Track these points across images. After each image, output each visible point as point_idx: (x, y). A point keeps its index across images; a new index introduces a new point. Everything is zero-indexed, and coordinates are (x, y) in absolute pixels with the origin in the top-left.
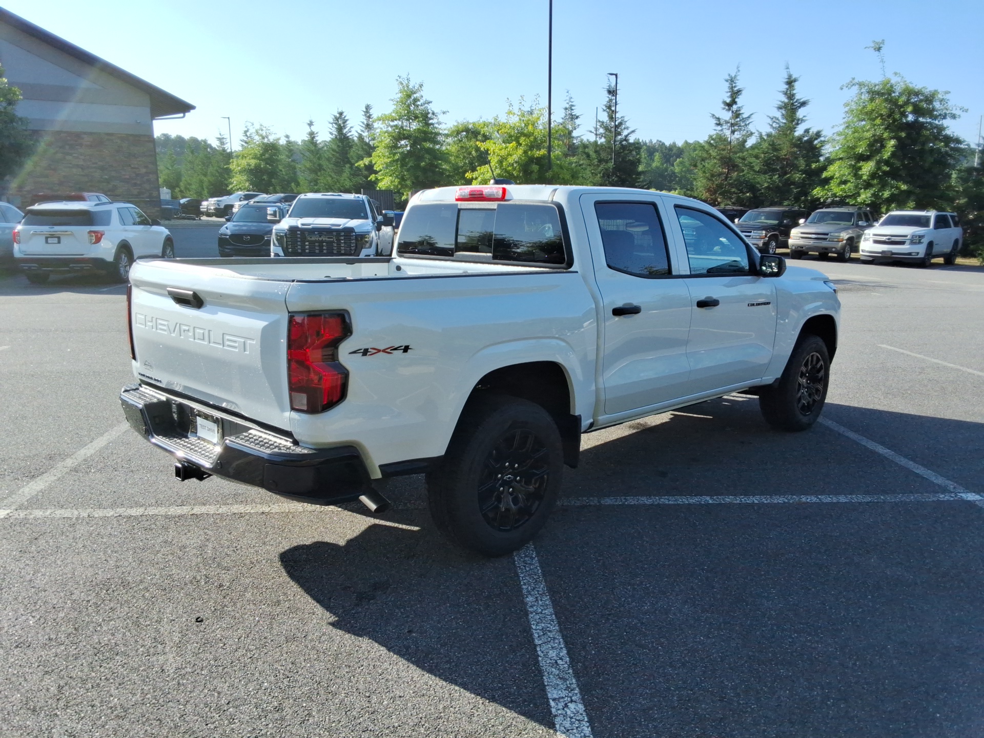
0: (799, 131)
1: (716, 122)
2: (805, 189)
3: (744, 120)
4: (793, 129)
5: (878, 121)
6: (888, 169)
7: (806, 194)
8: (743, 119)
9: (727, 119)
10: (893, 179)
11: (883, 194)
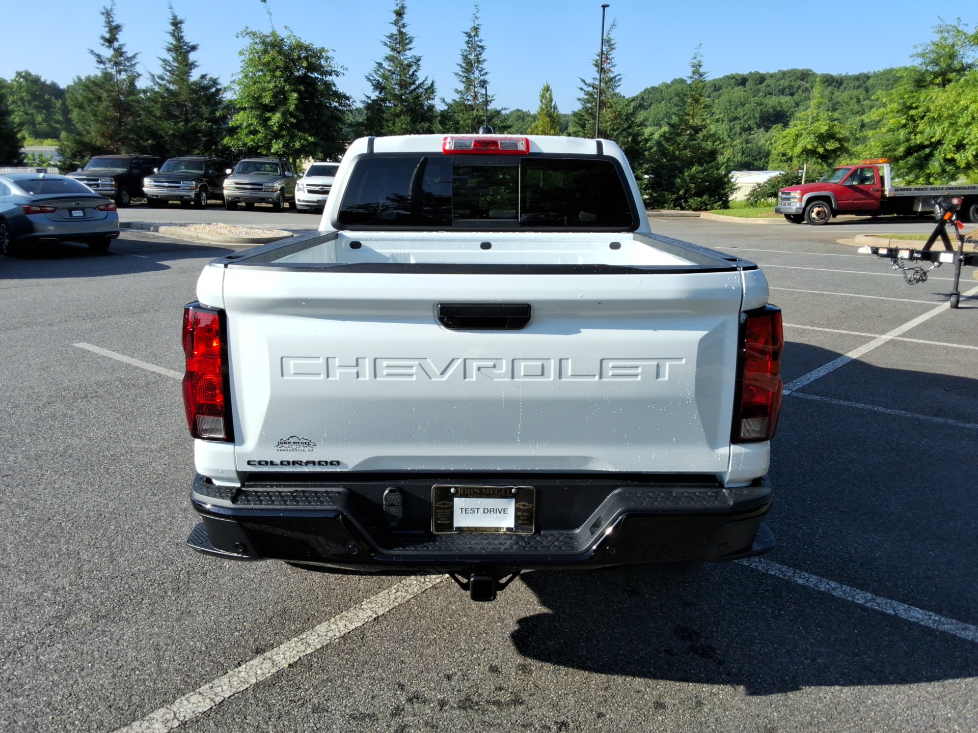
0: (195, 76)
1: (96, 59)
2: (213, 138)
3: (129, 59)
4: (187, 73)
5: (278, 73)
6: (295, 121)
7: (216, 144)
8: (128, 58)
9: (109, 57)
10: (299, 131)
11: (294, 145)
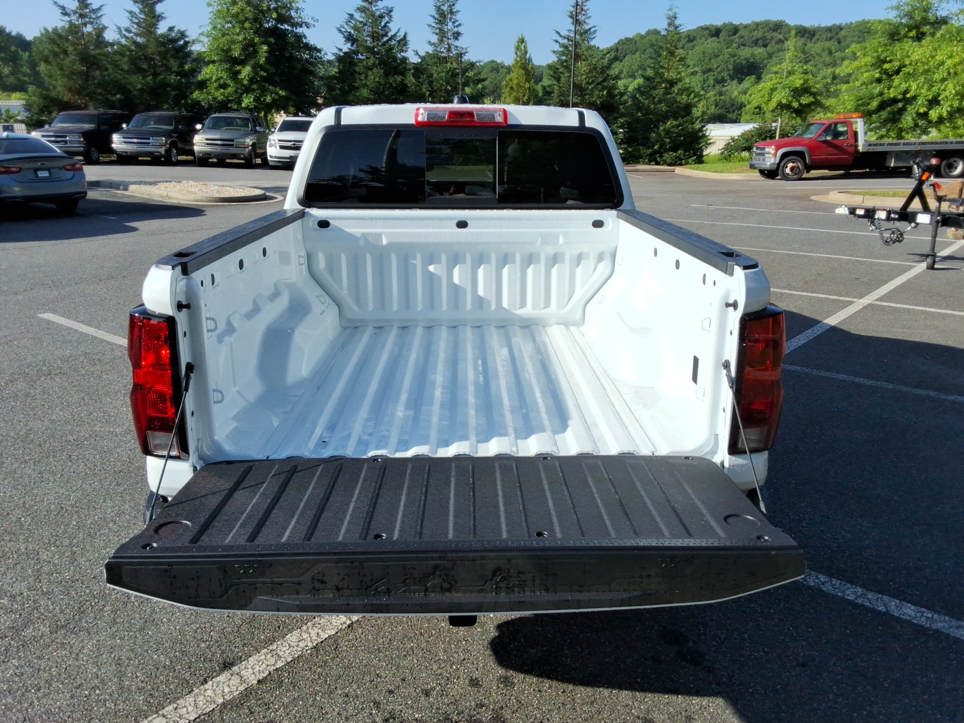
0: (162, 28)
1: (61, 11)
2: (182, 92)
3: (95, 11)
4: (154, 26)
5: (247, 25)
6: (265, 74)
7: (185, 97)
8: (93, 10)
9: (74, 8)
10: (270, 84)
11: (265, 99)
